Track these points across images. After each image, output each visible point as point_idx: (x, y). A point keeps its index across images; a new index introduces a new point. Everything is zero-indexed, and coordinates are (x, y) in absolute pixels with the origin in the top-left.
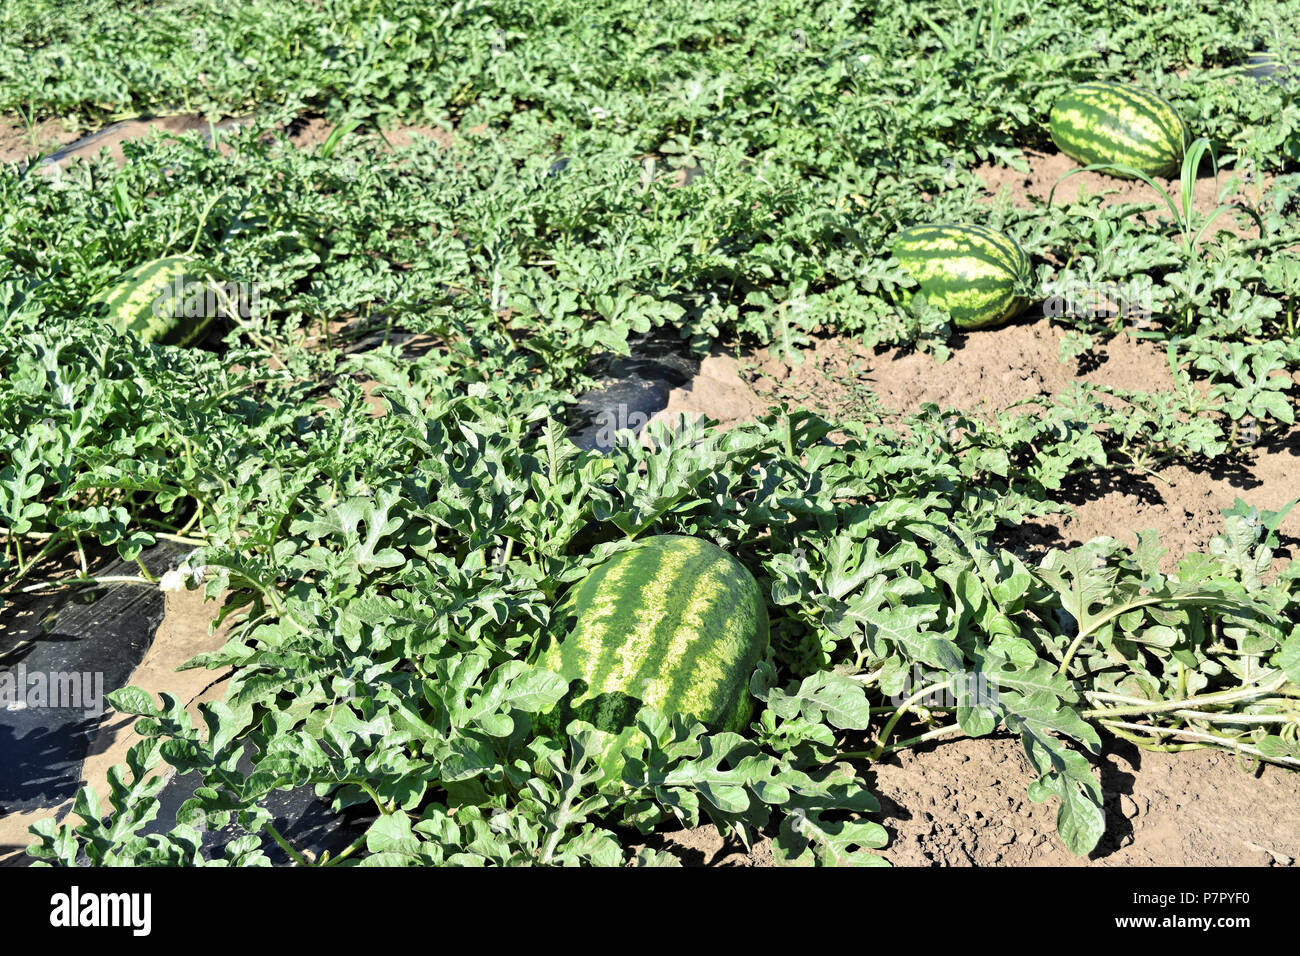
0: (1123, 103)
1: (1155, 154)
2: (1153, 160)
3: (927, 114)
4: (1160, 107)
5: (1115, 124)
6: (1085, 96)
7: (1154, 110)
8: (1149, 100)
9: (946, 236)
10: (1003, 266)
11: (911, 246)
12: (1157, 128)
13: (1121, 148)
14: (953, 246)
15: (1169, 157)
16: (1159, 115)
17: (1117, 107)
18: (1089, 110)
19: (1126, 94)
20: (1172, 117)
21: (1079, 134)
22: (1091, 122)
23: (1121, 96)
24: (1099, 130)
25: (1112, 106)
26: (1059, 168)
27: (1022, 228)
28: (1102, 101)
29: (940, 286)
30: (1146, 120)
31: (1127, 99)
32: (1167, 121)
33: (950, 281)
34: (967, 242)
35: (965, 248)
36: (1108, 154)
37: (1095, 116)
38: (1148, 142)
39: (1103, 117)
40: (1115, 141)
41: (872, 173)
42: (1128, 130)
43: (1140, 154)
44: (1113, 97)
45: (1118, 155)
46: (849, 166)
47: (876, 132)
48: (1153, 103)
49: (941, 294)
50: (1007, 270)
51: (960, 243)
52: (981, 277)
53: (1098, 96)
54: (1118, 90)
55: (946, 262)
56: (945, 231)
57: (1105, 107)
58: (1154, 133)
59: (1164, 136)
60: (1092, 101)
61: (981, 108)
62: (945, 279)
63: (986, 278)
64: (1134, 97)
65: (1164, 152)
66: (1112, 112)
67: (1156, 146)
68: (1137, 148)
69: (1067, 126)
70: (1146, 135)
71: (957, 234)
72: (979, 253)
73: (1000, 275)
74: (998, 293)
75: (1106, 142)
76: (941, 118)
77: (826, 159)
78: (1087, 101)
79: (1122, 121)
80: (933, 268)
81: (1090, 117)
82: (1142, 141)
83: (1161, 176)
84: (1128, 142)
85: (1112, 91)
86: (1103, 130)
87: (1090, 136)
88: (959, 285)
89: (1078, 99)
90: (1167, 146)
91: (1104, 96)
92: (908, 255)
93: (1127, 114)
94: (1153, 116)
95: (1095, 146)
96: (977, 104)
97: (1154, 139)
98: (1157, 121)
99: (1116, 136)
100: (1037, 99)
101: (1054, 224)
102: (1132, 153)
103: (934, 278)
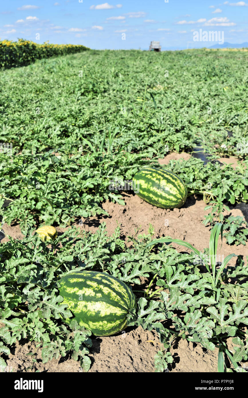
0: (162, 178)
1: (175, 199)
2: (174, 202)
3: (84, 182)
4: (176, 180)
5: (159, 187)
6: (146, 174)
7: (174, 181)
8: (171, 176)
9: (89, 286)
10: (120, 306)
11: (70, 290)
12: (175, 189)
13: (161, 197)
14: (93, 294)
15: (180, 200)
16: (176, 183)
17: (159, 180)
18: (148, 181)
19: (162, 174)
20: (180, 184)
21: (144, 190)
22: (149, 185)
23: (160, 174)
24: (152, 189)
25: (157, 179)
26: (136, 203)
27: (128, 266)
28: (153, 177)
29: (86, 318)
30: (171, 185)
31: (163, 176)
32: (179, 185)
33: (91, 316)
34: (100, 291)
35: (99, 295)
36: (156, 199)
37: (150, 183)
38: (172, 195)
39: (154, 184)
40: (159, 194)
41: (60, 211)
42: (164, 190)
43: (169, 200)
44: (157, 175)
45: (160, 200)
46: (49, 208)
47: (62, 192)
48: (173, 178)
49: (86, 322)
50: (123, 308)
51: (96, 292)
52: (108, 314)
53: (151, 175)
54: (159, 172)
55: (89, 304)
56: (89, 283)
57: (154, 179)
58: (174, 191)
59: (178, 192)
60: (149, 176)
61: (105, 178)
62: (88, 314)
63: (111, 315)
64: (165, 175)
65: (178, 199)
66: (157, 182)
67: (175, 196)
68: (168, 197)
70: (171, 192)
71: (94, 284)
72: (107, 299)
73: (119, 312)
74: (118, 322)
75: (155, 194)
76: (89, 183)
77: (39, 206)
78: (147, 176)
79: (162, 186)
80: (81, 307)
81: (149, 184)
82: (170, 194)
83: (177, 208)
84: (164, 195)
85: (157, 173)
86: (154, 189)
87: (149, 191)
88: (97, 318)
89: (143, 175)
90: (179, 196)
91: (154, 175)
92: (68, 295)
93: (163, 182)
94: (173, 184)
95: (151, 195)
96: (104, 176)
97: (174, 193)
98: (175, 186)
99: (159, 192)
100: (127, 173)
101: (144, 264)
102: (166, 199)
103: (82, 312)
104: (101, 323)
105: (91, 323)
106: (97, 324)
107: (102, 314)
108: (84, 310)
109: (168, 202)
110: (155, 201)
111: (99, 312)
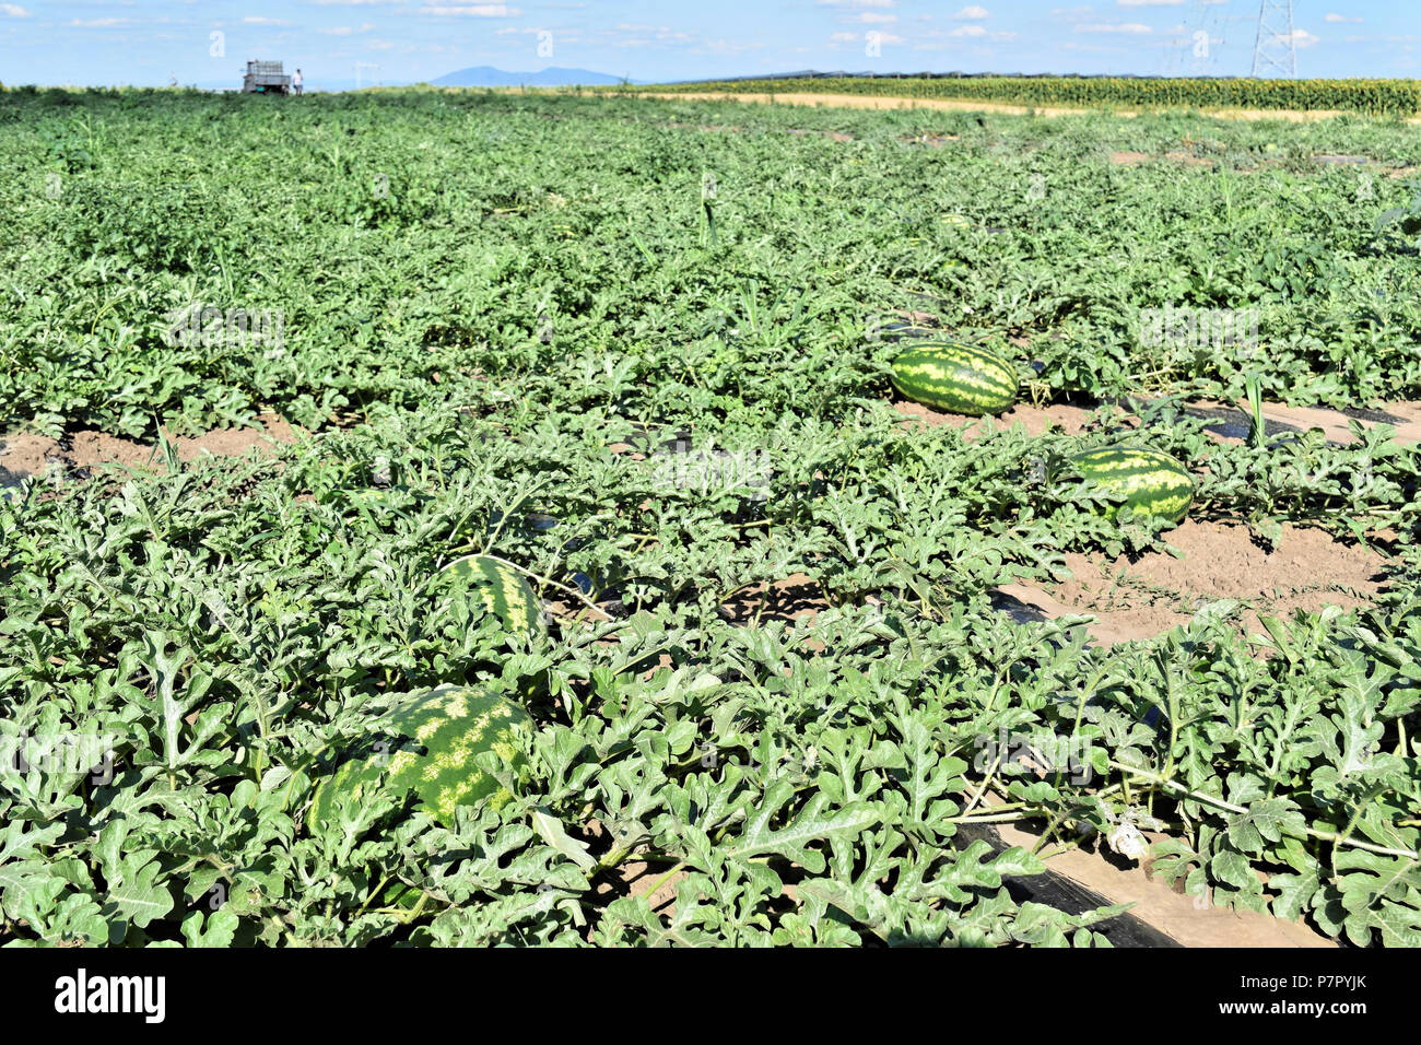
1: (1005, 393)
5: (970, 373)
6: (932, 353)
7: (996, 358)
9: (1133, 456)
12: (1004, 373)
13: (980, 391)
17: (967, 359)
18: (942, 363)
21: (938, 383)
22: (948, 373)
23: (965, 350)
24: (957, 378)
25: (961, 359)
28: (951, 356)
30: (992, 366)
33: (1153, 493)
35: (1155, 464)
36: (969, 397)
37: (949, 367)
38: (1000, 384)
39: (958, 369)
40: (974, 385)
42: (982, 377)
43: (996, 395)
45: (978, 397)
49: (1146, 504)
51: (1148, 460)
53: (944, 351)
55: (1145, 477)
57: (957, 359)
58: (1003, 377)
60: (940, 356)
62: (1149, 492)
67: (1006, 387)
68: (994, 390)
69: (924, 377)
70: (999, 379)
75: (969, 389)
79: (975, 370)
80: (1135, 483)
81: (945, 369)
82: (996, 385)
84: (986, 386)
86: (961, 378)
87: (950, 384)
88: (1164, 493)
93: (978, 364)
95: (956, 391)
97: (1004, 382)
99: (975, 383)
102: (990, 394)
103: (1139, 491)
104: (1170, 500)
105: (1155, 504)
106: (1164, 503)
107: (1171, 487)
108: (1142, 486)
109: (995, 399)
110: (966, 401)
111: (1165, 484)
